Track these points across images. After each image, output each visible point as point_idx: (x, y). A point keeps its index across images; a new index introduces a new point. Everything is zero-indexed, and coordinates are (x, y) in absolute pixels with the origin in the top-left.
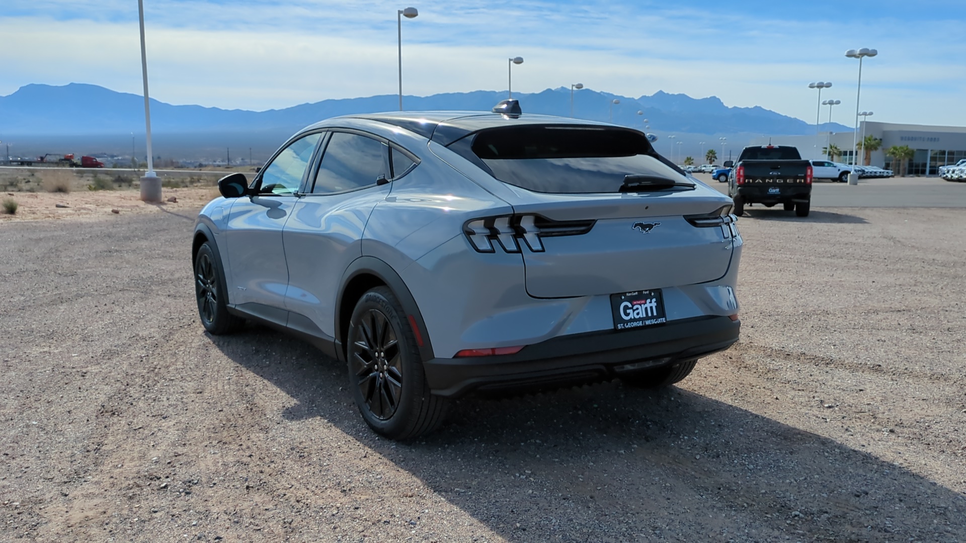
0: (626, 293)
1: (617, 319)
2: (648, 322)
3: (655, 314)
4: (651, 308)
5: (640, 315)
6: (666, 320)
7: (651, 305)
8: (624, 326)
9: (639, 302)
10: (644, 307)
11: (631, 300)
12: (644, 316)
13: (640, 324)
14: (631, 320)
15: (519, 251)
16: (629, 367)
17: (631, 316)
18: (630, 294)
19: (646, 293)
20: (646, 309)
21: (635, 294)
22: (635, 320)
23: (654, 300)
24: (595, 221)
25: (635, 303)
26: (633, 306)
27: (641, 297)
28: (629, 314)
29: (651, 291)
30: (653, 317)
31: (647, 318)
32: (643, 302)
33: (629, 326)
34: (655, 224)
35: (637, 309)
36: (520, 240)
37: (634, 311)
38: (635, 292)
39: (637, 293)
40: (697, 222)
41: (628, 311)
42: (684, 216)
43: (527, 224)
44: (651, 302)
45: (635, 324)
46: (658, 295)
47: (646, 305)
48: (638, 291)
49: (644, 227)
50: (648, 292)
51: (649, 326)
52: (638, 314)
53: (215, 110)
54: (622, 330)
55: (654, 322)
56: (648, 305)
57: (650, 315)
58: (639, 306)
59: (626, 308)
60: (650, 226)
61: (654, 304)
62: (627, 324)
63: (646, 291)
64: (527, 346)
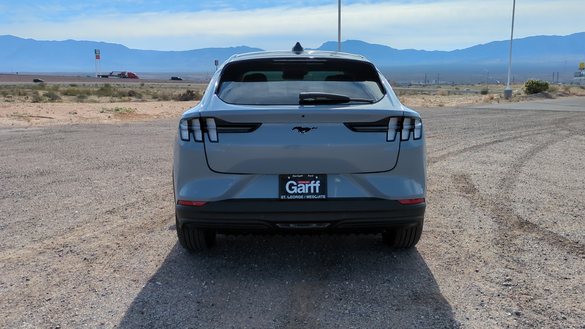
0: (292, 175)
1: (282, 191)
2: (308, 197)
3: (317, 191)
4: (315, 188)
5: (303, 191)
6: (326, 196)
7: (315, 185)
8: (286, 197)
9: (304, 182)
10: (307, 186)
11: (296, 180)
12: (307, 192)
13: (302, 197)
14: (294, 194)
15: (203, 141)
16: (292, 225)
17: (295, 191)
18: (295, 176)
19: (310, 176)
20: (310, 187)
21: (300, 176)
22: (298, 194)
23: (319, 182)
24: (261, 124)
25: (300, 182)
26: (298, 184)
27: (306, 178)
28: (293, 189)
29: (315, 175)
30: (315, 193)
32: (308, 182)
33: (291, 197)
34: (313, 128)
35: (301, 187)
36: (206, 134)
37: (298, 188)
38: (301, 175)
39: (302, 176)
40: (355, 128)
41: (293, 188)
42: (344, 123)
43: (212, 123)
44: (315, 183)
45: (297, 197)
46: (323, 178)
47: (309, 185)
48: (303, 175)
49: (300, 129)
50: (313, 176)
51: (309, 200)
52: (301, 190)
53: (423, 51)
54: (284, 200)
55: (314, 197)
56: (312, 185)
57: (312, 191)
58: (303, 185)
59: (291, 185)
60: (307, 129)
61: (318, 184)
62: (289, 196)
64: (209, 202)
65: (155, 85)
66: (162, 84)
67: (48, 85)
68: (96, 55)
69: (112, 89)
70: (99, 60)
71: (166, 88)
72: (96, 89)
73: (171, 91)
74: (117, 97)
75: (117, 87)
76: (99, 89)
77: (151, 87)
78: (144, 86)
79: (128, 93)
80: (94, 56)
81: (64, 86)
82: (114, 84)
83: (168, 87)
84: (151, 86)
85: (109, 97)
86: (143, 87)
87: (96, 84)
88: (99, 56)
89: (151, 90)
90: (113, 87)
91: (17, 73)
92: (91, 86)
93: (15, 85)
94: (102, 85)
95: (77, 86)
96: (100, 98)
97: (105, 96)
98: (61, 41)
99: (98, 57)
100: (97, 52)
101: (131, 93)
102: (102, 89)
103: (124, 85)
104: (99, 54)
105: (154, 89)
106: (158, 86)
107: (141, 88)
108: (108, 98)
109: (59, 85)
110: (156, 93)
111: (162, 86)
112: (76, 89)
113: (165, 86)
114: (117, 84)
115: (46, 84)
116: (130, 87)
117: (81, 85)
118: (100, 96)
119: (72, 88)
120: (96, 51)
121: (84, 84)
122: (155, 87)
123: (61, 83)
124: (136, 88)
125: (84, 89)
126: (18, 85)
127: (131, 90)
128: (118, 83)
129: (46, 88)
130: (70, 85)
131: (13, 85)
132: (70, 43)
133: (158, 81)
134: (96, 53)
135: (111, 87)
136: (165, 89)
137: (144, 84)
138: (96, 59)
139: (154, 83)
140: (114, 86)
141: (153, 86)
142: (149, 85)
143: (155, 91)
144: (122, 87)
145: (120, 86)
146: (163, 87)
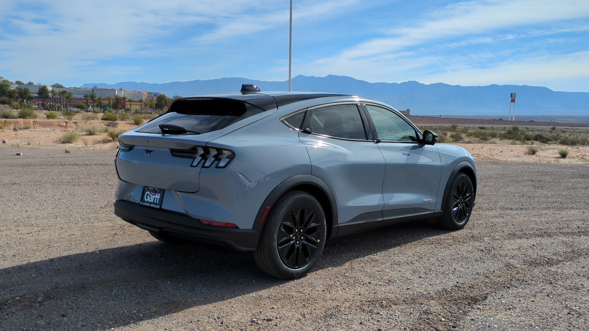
0: (148, 187)
1: (142, 199)
2: (152, 205)
3: (157, 202)
4: (157, 198)
5: (151, 201)
6: (161, 207)
7: (157, 197)
8: (142, 203)
9: (153, 193)
10: (154, 196)
11: (150, 191)
12: (153, 202)
14: (146, 202)
17: (147, 200)
20: (155, 198)
23: (160, 195)
24: (134, 146)
25: (151, 193)
26: (150, 195)
27: (155, 191)
29: (159, 190)
31: (153, 203)
32: (154, 194)
33: (144, 204)
35: (151, 197)
38: (152, 187)
39: (153, 188)
42: (169, 149)
44: (158, 195)
45: (147, 204)
46: (162, 192)
47: (155, 196)
49: (147, 151)
51: (151, 207)
52: (151, 199)
54: (141, 205)
55: (155, 206)
56: (156, 196)
57: (155, 202)
59: (148, 195)
61: (159, 197)
63: (156, 188)
65: (568, 129)
66: (576, 128)
67: (459, 128)
68: (512, 98)
69: (519, 133)
70: (514, 103)
71: (580, 132)
72: (503, 132)
73: (586, 136)
74: (520, 140)
75: (525, 131)
76: (506, 132)
77: (564, 132)
78: (555, 130)
79: (535, 137)
80: (510, 99)
81: (473, 128)
82: (523, 128)
83: (584, 131)
84: (563, 130)
85: (512, 140)
86: (553, 131)
87: (504, 127)
88: (515, 99)
89: (563, 135)
90: (521, 131)
91: (440, 116)
92: (499, 128)
93: (432, 127)
94: (511, 128)
95: (486, 128)
96: (502, 140)
97: (508, 139)
98: (485, 86)
99: (513, 101)
100: (513, 96)
101: (538, 137)
102: (509, 132)
103: (533, 128)
104: (515, 97)
105: (566, 133)
106: (571, 130)
107: (551, 132)
108: (510, 141)
109: (469, 127)
110: (567, 138)
111: (576, 130)
112: (484, 131)
113: (580, 131)
114: (526, 128)
115: (457, 126)
116: (539, 131)
117: (489, 128)
118: (502, 139)
119: (480, 130)
120: (512, 94)
121: (492, 127)
122: (567, 131)
123: (471, 126)
124: (546, 132)
125: (492, 131)
126: (434, 127)
127: (538, 134)
128: (527, 126)
129: (456, 129)
130: (479, 127)
131: (430, 127)
132: (493, 87)
133: (572, 125)
134: (511, 97)
135: (519, 131)
136: (579, 134)
137: (555, 128)
138: (512, 102)
139: (568, 127)
140: (522, 129)
141: (566, 130)
142: (561, 129)
143: (567, 136)
144: (530, 131)
145: (528, 130)
146: (578, 132)
